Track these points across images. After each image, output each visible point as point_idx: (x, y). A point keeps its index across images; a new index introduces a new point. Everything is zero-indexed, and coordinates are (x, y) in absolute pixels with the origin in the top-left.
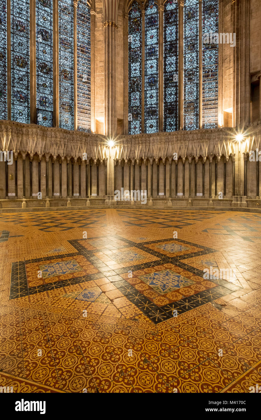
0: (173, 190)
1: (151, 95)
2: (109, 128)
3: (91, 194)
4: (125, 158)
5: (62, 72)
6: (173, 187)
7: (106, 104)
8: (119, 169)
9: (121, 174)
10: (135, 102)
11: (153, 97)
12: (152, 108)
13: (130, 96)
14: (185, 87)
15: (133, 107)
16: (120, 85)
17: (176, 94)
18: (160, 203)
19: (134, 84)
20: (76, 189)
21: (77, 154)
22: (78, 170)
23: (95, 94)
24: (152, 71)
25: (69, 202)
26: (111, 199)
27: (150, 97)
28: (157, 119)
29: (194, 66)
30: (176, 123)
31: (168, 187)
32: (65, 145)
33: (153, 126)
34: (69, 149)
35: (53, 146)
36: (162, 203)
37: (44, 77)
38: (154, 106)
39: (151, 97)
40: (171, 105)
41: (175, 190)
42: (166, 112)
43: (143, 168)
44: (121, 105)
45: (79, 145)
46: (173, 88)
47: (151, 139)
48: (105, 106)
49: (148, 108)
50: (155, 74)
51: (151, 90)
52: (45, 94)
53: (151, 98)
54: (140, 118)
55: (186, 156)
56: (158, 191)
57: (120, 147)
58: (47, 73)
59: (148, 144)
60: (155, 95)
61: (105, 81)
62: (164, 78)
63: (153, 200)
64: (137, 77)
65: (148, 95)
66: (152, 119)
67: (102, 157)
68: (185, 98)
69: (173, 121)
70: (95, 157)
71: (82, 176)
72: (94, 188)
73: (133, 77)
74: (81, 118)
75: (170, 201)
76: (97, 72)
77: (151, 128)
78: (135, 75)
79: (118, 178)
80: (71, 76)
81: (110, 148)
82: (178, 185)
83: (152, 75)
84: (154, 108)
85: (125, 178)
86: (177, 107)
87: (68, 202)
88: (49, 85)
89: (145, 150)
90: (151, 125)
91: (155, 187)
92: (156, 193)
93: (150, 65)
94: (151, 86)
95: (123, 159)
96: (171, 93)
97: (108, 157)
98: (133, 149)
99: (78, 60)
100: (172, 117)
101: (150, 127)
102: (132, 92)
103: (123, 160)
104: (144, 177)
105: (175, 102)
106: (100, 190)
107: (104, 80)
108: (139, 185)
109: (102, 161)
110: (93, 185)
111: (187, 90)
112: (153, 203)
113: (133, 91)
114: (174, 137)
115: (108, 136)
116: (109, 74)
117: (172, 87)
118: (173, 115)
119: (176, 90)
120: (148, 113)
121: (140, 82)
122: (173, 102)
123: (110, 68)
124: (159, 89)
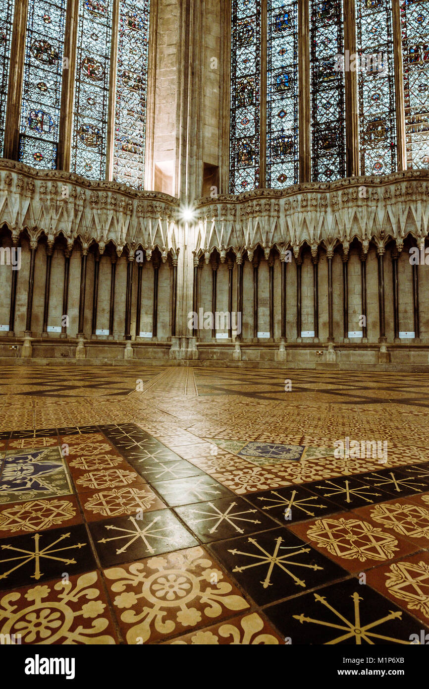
0: (338, 324)
1: (283, 111)
2: (183, 183)
3: (138, 333)
4: (220, 247)
5: (84, 62)
6: (338, 316)
7: (178, 131)
8: (207, 275)
9: (210, 287)
10: (245, 129)
11: (286, 114)
12: (283, 137)
13: (235, 117)
14: (361, 88)
15: (240, 139)
16: (211, 92)
17: (340, 103)
18: (306, 354)
19: (243, 91)
20: (103, 318)
21: (105, 233)
22: (109, 276)
23: (157, 112)
24: (283, 60)
25: (80, 346)
26: (184, 344)
27: (279, 115)
28: (295, 161)
29: (381, 42)
30: (342, 167)
31: (324, 318)
32: (76, 211)
33: (285, 178)
34: (88, 222)
35: (48, 213)
36: (311, 354)
37: (43, 70)
38: (287, 133)
39: (282, 114)
40: (328, 128)
41: (342, 323)
42: (317, 144)
43: (263, 273)
44: (213, 134)
45: (111, 214)
46: (332, 92)
47: (282, 201)
48: (178, 134)
49: (274, 139)
50: (291, 66)
51: (282, 99)
52: (41, 104)
53: (282, 118)
54: (256, 163)
55: (370, 238)
56: (299, 328)
57: (209, 223)
58: (51, 63)
59: (273, 213)
60: (290, 109)
61: (179, 83)
62: (311, 72)
63: (287, 347)
64: (250, 75)
65: (275, 112)
66: (283, 162)
67: (167, 245)
68: (362, 110)
69: (334, 164)
70: (149, 243)
71: (117, 290)
72: (146, 320)
73: (241, 77)
74: (123, 161)
75: (332, 351)
76: (162, 66)
77: (282, 182)
78: (246, 72)
79: (204, 297)
80: (104, 73)
81: (187, 226)
82: (350, 311)
83: (282, 67)
84: (289, 137)
85: (219, 297)
86: (342, 131)
87: (78, 348)
88: (53, 87)
89: (266, 228)
90: (282, 175)
91: (291, 317)
92: (295, 332)
93: (279, 49)
94: (281, 91)
95: (215, 249)
96: (328, 103)
97: (180, 245)
98: (238, 227)
99: (121, 42)
100: (332, 155)
101: (279, 179)
102: (239, 107)
103: (215, 254)
104: (264, 294)
105: (337, 121)
106: (159, 325)
107: (176, 81)
108: (252, 313)
109: (164, 254)
110: (143, 311)
111: (366, 93)
112: (288, 354)
113: (242, 105)
114: (340, 193)
115: (182, 199)
116: (186, 68)
117: (331, 89)
118: (333, 151)
119: (341, 95)
120: (275, 149)
121: (257, 84)
122: (332, 122)
123: (190, 54)
124: (301, 95)
